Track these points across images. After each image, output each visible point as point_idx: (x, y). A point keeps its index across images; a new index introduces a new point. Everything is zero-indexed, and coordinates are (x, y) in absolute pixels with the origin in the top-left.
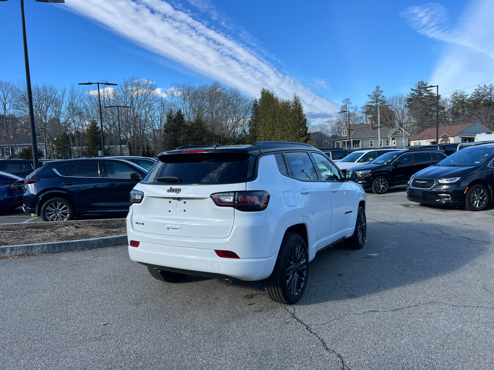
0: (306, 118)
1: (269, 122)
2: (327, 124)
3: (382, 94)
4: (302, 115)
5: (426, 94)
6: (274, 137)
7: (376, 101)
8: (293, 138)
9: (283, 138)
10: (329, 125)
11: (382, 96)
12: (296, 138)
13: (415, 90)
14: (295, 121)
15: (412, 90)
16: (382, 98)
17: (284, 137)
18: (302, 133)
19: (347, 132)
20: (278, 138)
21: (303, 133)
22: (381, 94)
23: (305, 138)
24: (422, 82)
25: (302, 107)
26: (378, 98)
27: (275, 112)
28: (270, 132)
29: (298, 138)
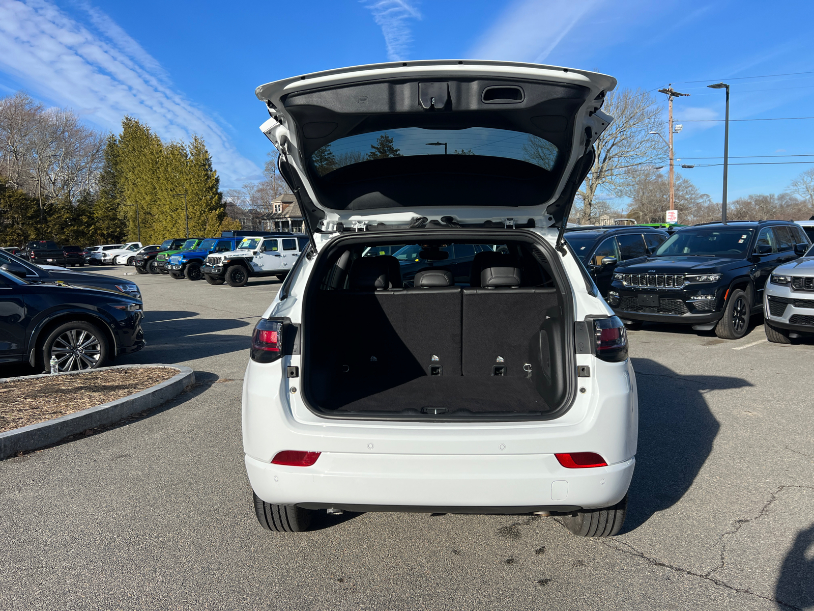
0: (217, 178)
1: (143, 179)
2: (244, 190)
3: (329, 150)
4: (211, 171)
5: (391, 156)
6: (158, 208)
7: (321, 159)
8: (195, 212)
9: (176, 211)
10: (247, 193)
11: (328, 152)
12: (201, 212)
13: (377, 148)
14: (198, 181)
15: (373, 147)
16: (329, 156)
17: (177, 209)
18: (211, 203)
19: (281, 206)
20: (164, 210)
21: (213, 202)
22: (327, 149)
23: (217, 211)
24: (386, 137)
25: (209, 157)
26: (323, 154)
27: (157, 163)
28: (148, 198)
29: (204, 212)
